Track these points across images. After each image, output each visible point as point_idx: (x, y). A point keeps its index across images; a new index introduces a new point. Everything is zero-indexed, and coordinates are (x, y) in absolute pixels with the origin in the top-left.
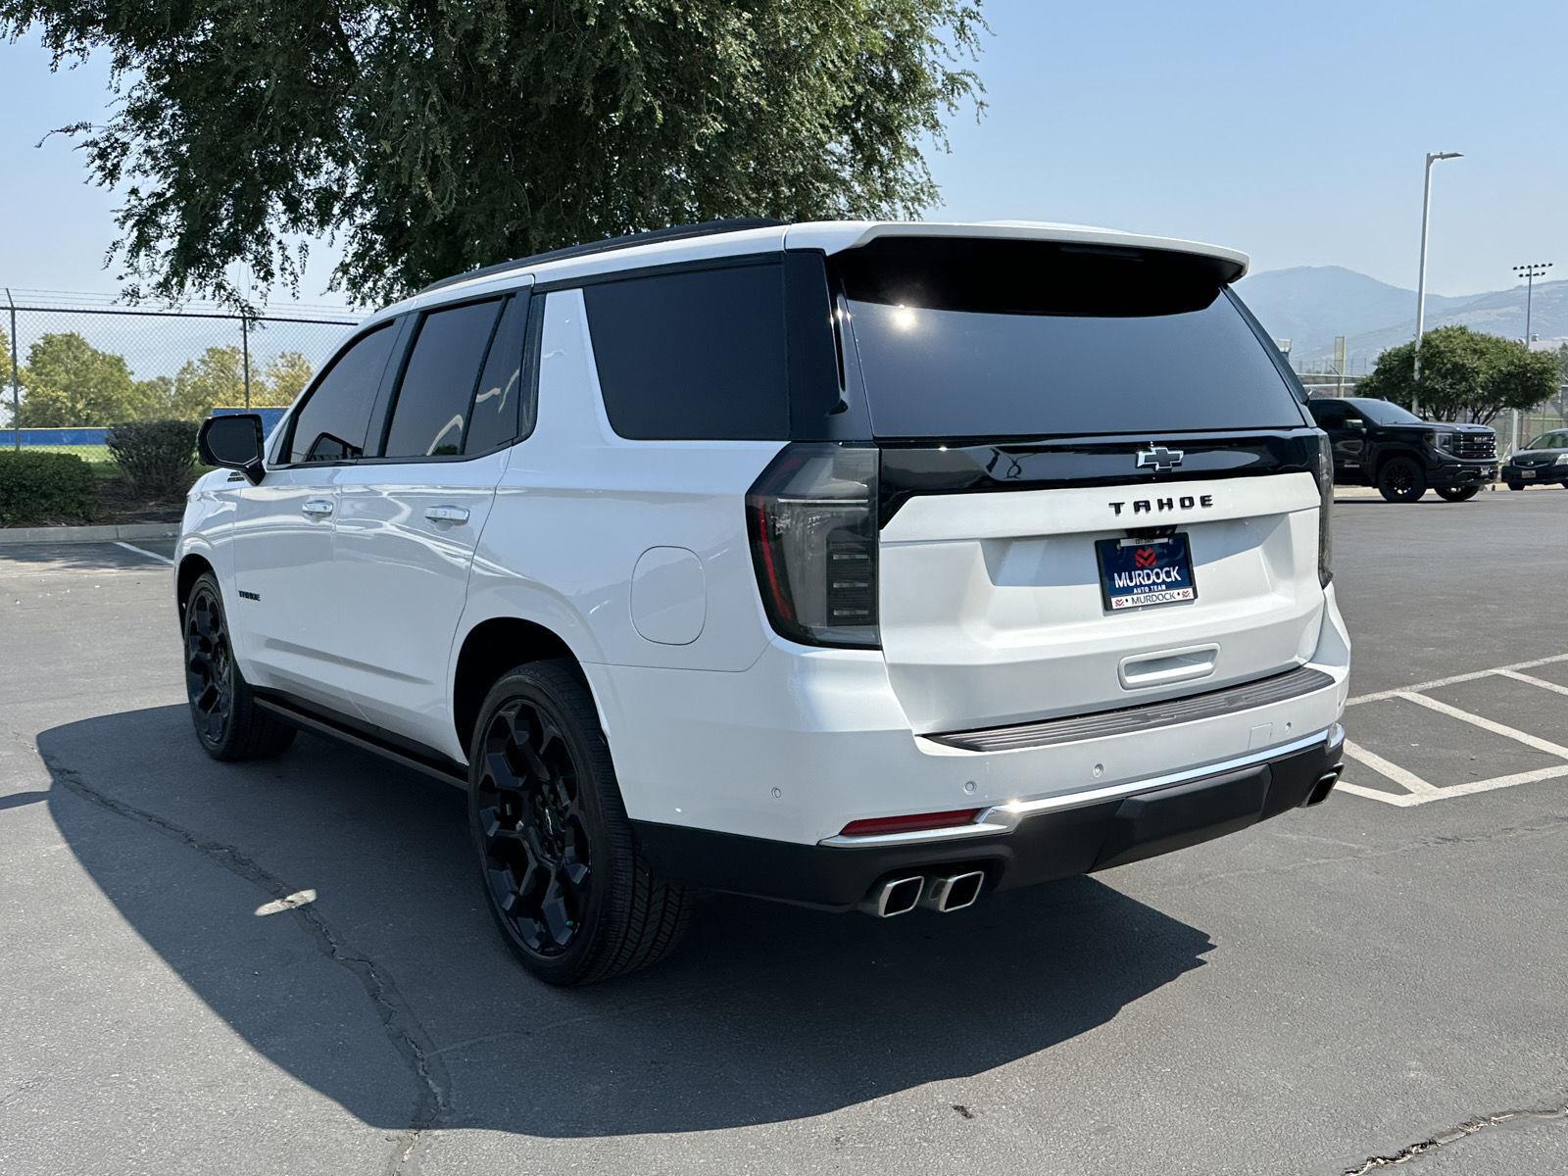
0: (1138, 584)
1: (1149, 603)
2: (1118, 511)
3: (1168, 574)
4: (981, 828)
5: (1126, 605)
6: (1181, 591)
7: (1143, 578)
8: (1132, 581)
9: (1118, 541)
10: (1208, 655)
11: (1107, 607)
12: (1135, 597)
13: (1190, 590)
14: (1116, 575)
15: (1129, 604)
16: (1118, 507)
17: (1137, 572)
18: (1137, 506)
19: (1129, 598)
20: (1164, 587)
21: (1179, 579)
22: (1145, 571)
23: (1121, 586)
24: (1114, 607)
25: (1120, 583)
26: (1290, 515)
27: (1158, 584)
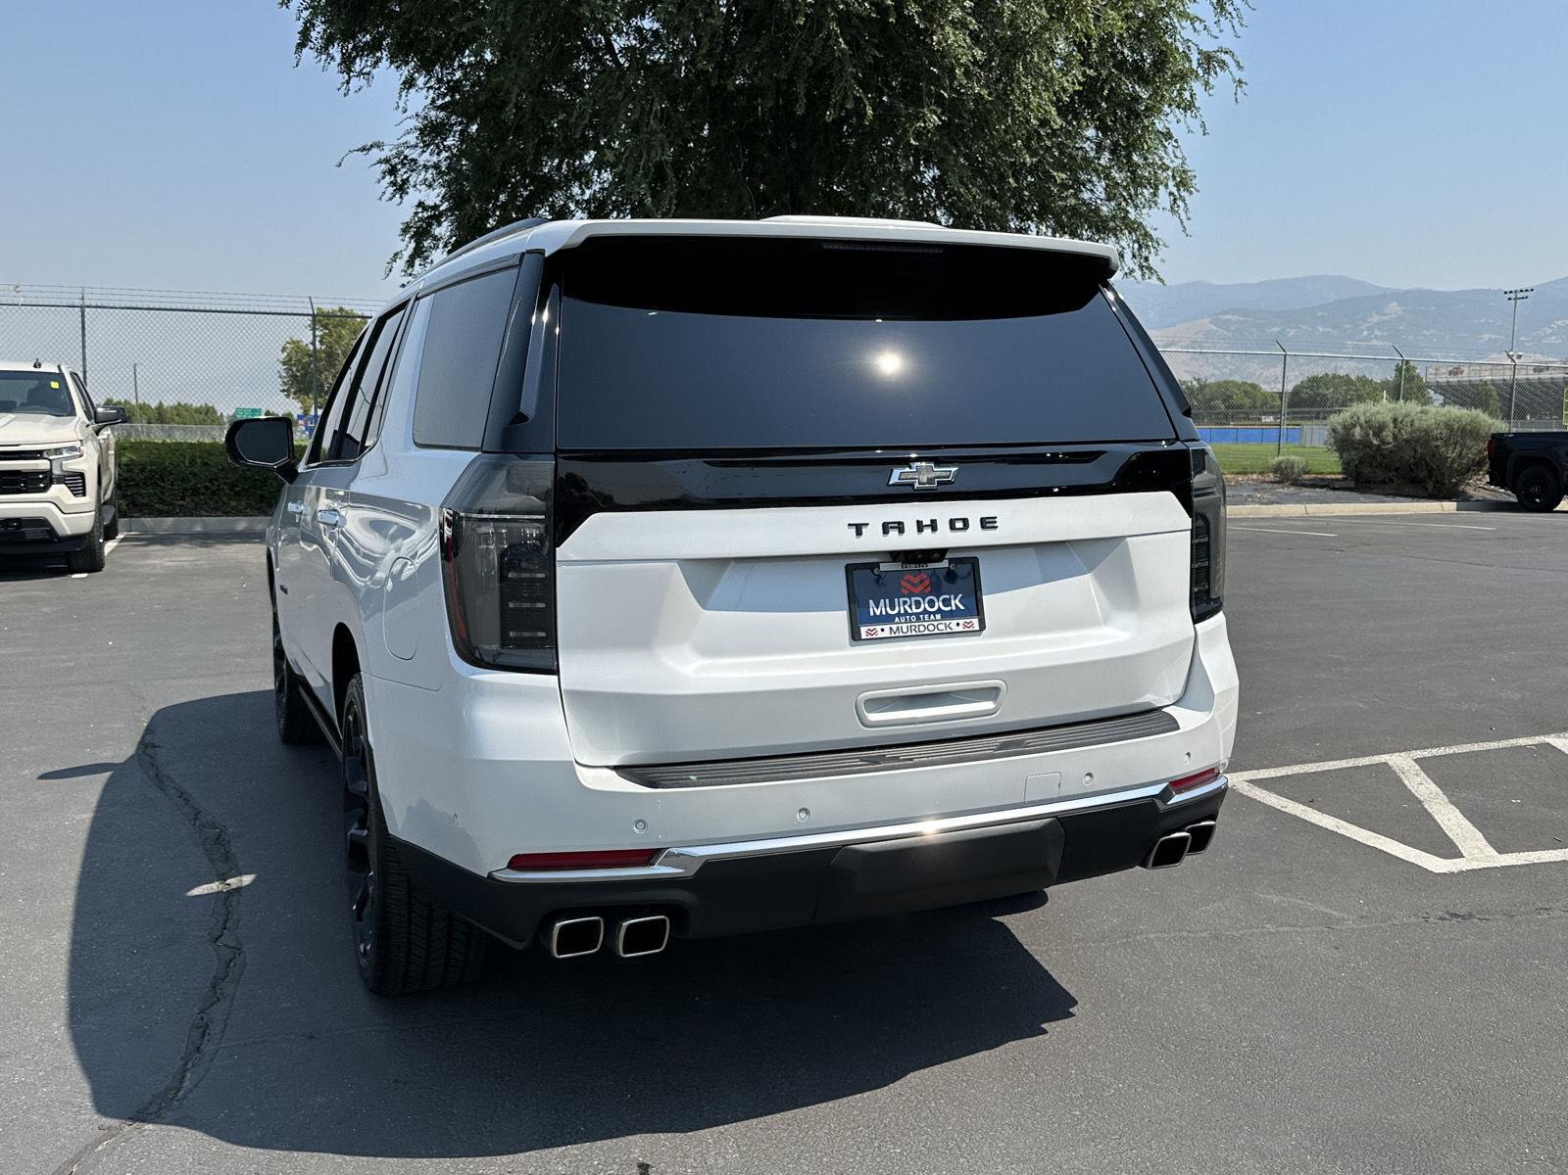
0: (902, 611)
1: (914, 633)
2: (859, 533)
3: (947, 603)
4: (658, 870)
5: (881, 635)
6: (961, 622)
7: (910, 606)
8: (893, 609)
9: (877, 565)
10: (991, 693)
11: (855, 636)
12: (894, 627)
13: (975, 621)
14: (871, 602)
15: (886, 634)
16: (859, 528)
17: (901, 600)
18: (886, 528)
19: (886, 627)
20: (938, 616)
21: (962, 607)
22: (913, 599)
23: (878, 613)
24: (864, 636)
25: (875, 610)
26: (1128, 539)
27: (930, 613)
